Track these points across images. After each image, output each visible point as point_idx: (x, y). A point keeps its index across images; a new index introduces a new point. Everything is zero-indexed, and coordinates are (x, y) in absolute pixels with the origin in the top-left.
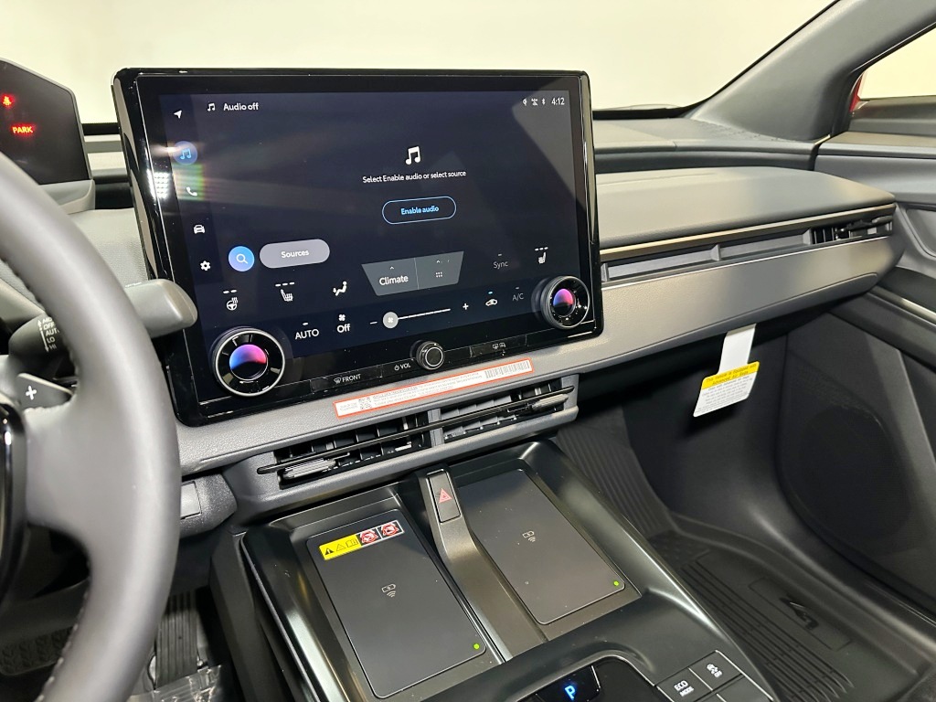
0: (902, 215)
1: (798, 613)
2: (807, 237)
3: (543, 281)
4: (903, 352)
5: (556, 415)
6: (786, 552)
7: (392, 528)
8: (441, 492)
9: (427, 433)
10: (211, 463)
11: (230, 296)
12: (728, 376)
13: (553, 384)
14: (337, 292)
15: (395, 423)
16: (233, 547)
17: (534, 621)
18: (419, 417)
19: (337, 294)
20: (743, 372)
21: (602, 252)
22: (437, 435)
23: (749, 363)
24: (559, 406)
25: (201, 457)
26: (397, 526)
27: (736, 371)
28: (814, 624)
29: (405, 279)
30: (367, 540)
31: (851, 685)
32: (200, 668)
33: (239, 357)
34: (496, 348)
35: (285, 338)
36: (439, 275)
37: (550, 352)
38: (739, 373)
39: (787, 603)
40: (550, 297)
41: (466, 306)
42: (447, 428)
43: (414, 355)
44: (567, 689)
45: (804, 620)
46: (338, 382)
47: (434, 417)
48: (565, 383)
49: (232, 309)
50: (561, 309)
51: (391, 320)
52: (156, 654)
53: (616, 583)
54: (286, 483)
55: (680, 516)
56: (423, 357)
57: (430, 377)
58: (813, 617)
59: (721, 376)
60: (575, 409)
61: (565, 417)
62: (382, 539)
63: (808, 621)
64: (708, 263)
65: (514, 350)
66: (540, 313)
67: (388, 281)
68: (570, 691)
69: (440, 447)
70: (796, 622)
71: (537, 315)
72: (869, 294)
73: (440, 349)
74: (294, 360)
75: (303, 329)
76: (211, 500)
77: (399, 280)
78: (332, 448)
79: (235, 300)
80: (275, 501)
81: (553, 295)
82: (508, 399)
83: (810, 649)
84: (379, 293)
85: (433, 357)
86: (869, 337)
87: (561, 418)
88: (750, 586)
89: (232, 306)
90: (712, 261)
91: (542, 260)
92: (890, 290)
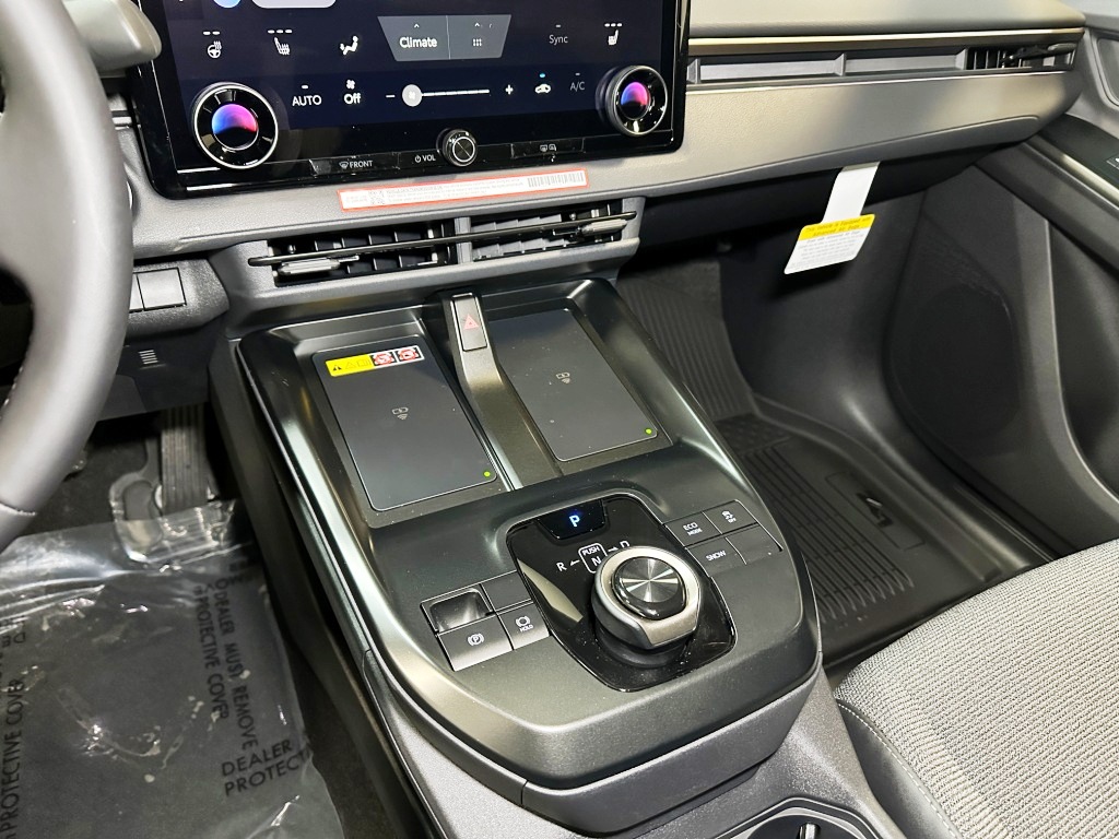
0: (1091, 45)
1: (874, 510)
2: (960, 60)
3: (610, 72)
4: (1052, 223)
5: (612, 246)
6: (875, 447)
7: (411, 354)
8: (467, 318)
9: (453, 245)
10: (194, 245)
11: (212, 39)
12: (833, 228)
13: (612, 205)
14: (346, 50)
15: (417, 228)
16: (229, 353)
17: (553, 458)
18: (445, 224)
19: (345, 53)
20: (852, 225)
21: (692, 42)
22: (464, 250)
23: (862, 214)
24: (616, 234)
25: (182, 236)
26: (417, 352)
27: (844, 223)
28: (887, 522)
29: (434, 43)
30: (382, 362)
31: (912, 585)
32: (210, 501)
33: (223, 119)
34: (544, 150)
35: (279, 102)
36: (478, 43)
37: (612, 165)
38: (847, 226)
39: (863, 498)
40: (616, 93)
41: (509, 90)
42: (478, 243)
43: (440, 147)
44: (571, 518)
45: (878, 517)
46: (344, 166)
47: (463, 227)
48: (628, 207)
49: (215, 57)
50: (631, 110)
51: (412, 96)
52: (162, 483)
53: (649, 431)
54: (283, 280)
55: (765, 400)
56: (450, 149)
57: (459, 176)
58: (888, 515)
59: (824, 227)
60: (636, 241)
61: (622, 249)
62: (399, 363)
63: (883, 519)
64: (828, 77)
65: (567, 156)
66: (604, 111)
67: (411, 43)
68: (575, 520)
69: (468, 264)
70: (869, 519)
71: (600, 113)
72: (1025, 144)
73: (472, 142)
74: (291, 131)
75: (302, 94)
76: (197, 291)
77: (425, 43)
78: (340, 246)
79: (218, 44)
80: (269, 299)
81: (622, 89)
82: (558, 218)
83: (878, 547)
84: (398, 58)
85: (463, 149)
86: (1017, 202)
87: (617, 249)
88: (826, 479)
89: (214, 52)
90: (833, 75)
91: (612, 41)
92: (1053, 143)
